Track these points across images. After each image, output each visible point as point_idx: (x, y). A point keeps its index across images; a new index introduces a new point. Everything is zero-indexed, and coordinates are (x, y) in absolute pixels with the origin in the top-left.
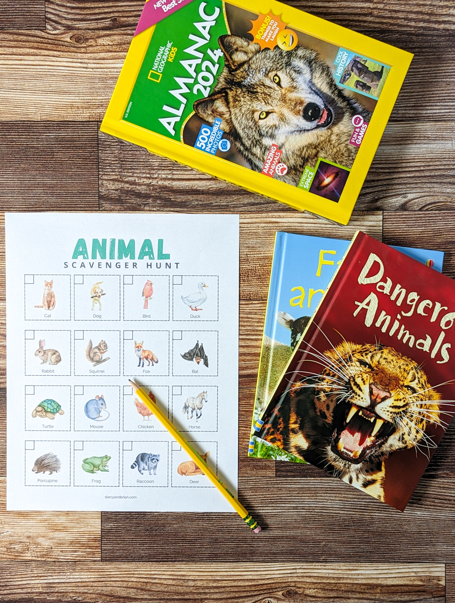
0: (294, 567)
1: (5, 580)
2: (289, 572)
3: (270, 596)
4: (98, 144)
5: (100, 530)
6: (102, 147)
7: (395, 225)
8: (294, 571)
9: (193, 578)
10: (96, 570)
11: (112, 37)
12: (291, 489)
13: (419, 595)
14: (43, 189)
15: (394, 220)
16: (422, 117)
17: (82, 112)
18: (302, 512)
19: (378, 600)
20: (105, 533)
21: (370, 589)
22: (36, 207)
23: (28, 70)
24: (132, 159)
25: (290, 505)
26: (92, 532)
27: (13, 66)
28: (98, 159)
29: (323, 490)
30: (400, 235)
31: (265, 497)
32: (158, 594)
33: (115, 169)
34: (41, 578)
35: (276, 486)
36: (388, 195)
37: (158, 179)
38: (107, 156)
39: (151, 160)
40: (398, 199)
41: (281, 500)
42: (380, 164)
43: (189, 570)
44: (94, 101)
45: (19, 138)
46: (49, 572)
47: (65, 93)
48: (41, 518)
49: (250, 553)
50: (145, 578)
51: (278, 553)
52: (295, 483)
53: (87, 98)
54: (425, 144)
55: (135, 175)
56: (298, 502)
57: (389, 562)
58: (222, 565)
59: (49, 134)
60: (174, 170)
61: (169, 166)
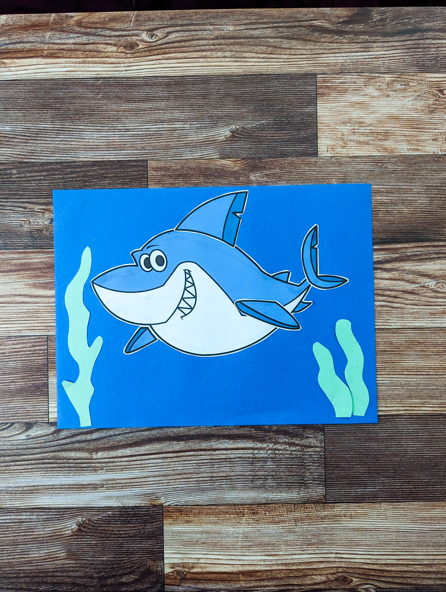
0: (128, 72)
1: (409, 54)
2: (132, 68)
3: (150, 44)
4: (325, 481)
5: (318, 105)
6: (322, 478)
7: (37, 409)
8: (127, 68)
9: (226, 59)
10: (321, 65)
11: (312, 582)
12: (132, 149)
13: (6, 49)
14: (378, 437)
15: (37, 414)
16: (14, 513)
17: (341, 512)
18: (121, 127)
19: (46, 43)
20: (313, 102)
21: (53, 54)
22: (385, 419)
23: (393, 550)
24: (292, 468)
25: (133, 133)
26: (326, 102)
27: (408, 553)
28: (325, 467)
29: (101, 148)
30: (31, 399)
31: (158, 140)
32: (260, 43)
33: (309, 458)
34: (373, 56)
35: (147, 151)
36: (44, 438)
37: (267, 448)
38: (316, 470)
39: (274, 467)
40: (35, 434)
41: (142, 137)
42: (53, 467)
43: (231, 67)
44: (330, 523)
45: (401, 486)
46: (367, 63)
47: (357, 530)
48: (376, 115)
49: (171, 85)
50: (273, 58)
51: (143, 86)
52: (129, 155)
53: (336, 525)
54: (10, 487)
55: (289, 452)
56: (125, 136)
57: (35, 80)
58: (198, 73)
59: (372, 490)
60: (251, 458)
61: (256, 461)
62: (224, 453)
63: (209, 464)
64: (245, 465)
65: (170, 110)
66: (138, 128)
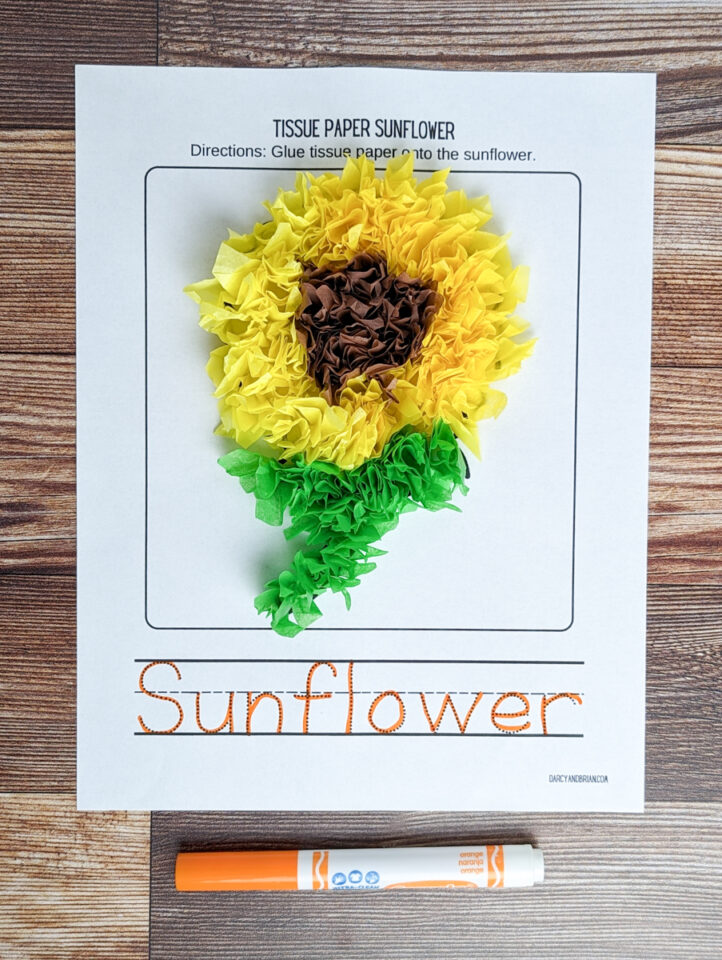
5: (147, 923)
12: (615, 829)
14: (18, 71)
18: (639, 884)
20: (158, 931)
25: (611, 868)
26: (126, 929)
29: (692, 833)
31: (551, 848)
33: (199, 26)
37: (304, 56)
39: (289, 7)
55: (249, 43)
56: (631, 860)
60: (347, 33)
61: (335, 24)
62: (416, 49)
63: (456, 22)
64: (364, 16)
65: (517, 922)
66: (598, 880)
